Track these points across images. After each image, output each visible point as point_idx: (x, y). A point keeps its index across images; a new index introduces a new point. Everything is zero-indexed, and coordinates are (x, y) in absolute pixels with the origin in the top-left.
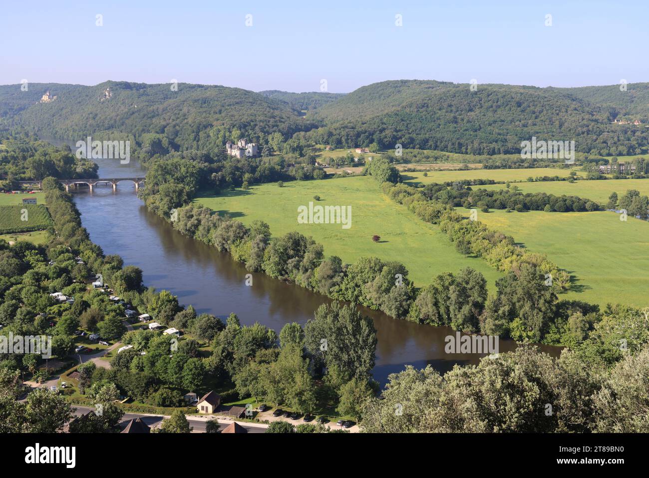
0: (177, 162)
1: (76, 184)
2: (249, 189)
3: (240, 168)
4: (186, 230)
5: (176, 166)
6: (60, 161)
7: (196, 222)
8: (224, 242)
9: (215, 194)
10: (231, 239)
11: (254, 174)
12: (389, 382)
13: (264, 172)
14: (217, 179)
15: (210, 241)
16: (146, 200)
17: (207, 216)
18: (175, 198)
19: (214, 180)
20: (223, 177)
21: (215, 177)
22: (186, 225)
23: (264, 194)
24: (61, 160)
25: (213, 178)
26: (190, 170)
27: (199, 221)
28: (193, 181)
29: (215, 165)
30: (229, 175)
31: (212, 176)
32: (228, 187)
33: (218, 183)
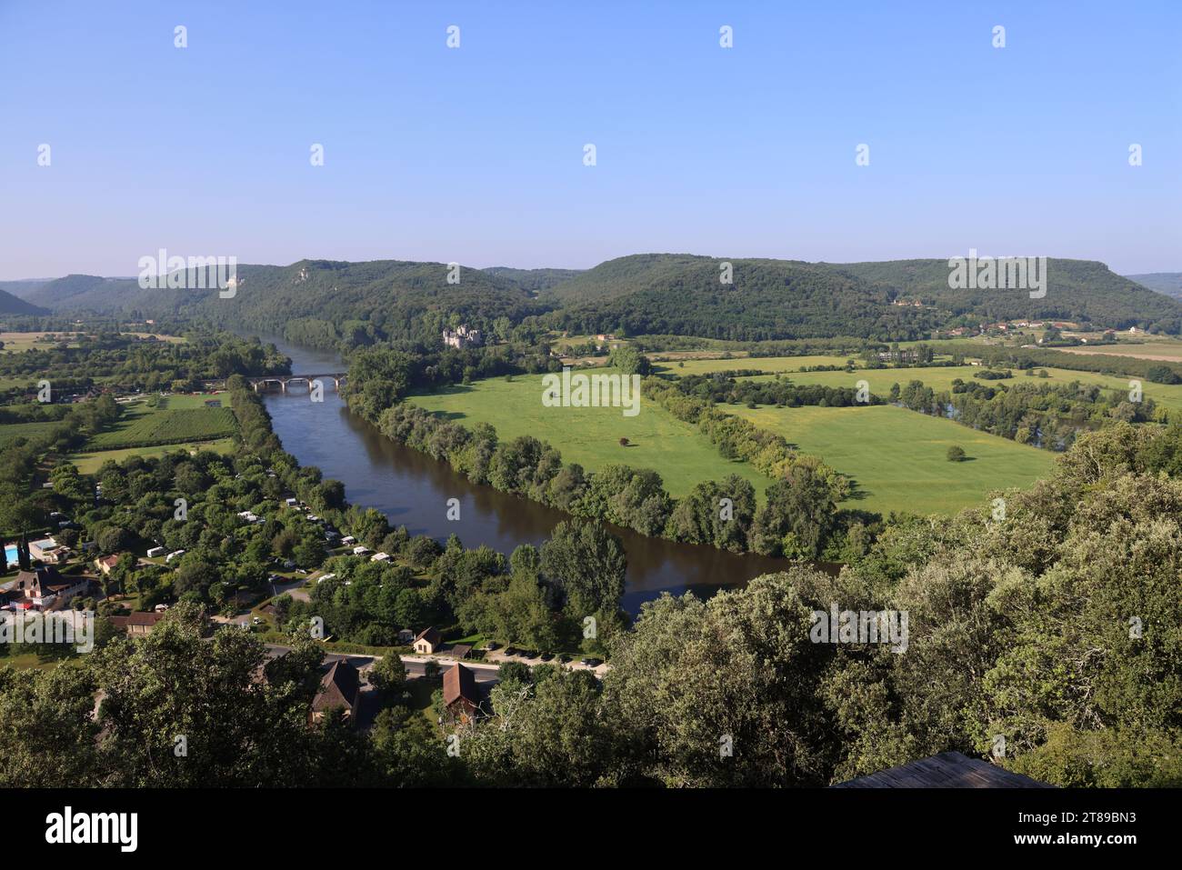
0: (384, 354)
1: (266, 383)
2: (471, 385)
3: (460, 360)
4: (396, 435)
5: (383, 359)
6: (247, 355)
7: (408, 425)
8: (441, 449)
9: (430, 392)
10: (450, 445)
12: (641, 612)
14: (432, 373)
15: (424, 448)
16: (347, 400)
17: (421, 418)
18: (382, 398)
19: (428, 375)
20: (439, 371)
21: (430, 371)
22: (396, 430)
23: (488, 391)
24: (249, 354)
25: (427, 372)
26: (400, 363)
27: (412, 425)
28: (403, 376)
29: (430, 357)
30: (447, 368)
31: (427, 370)
32: (445, 382)
33: (433, 378)
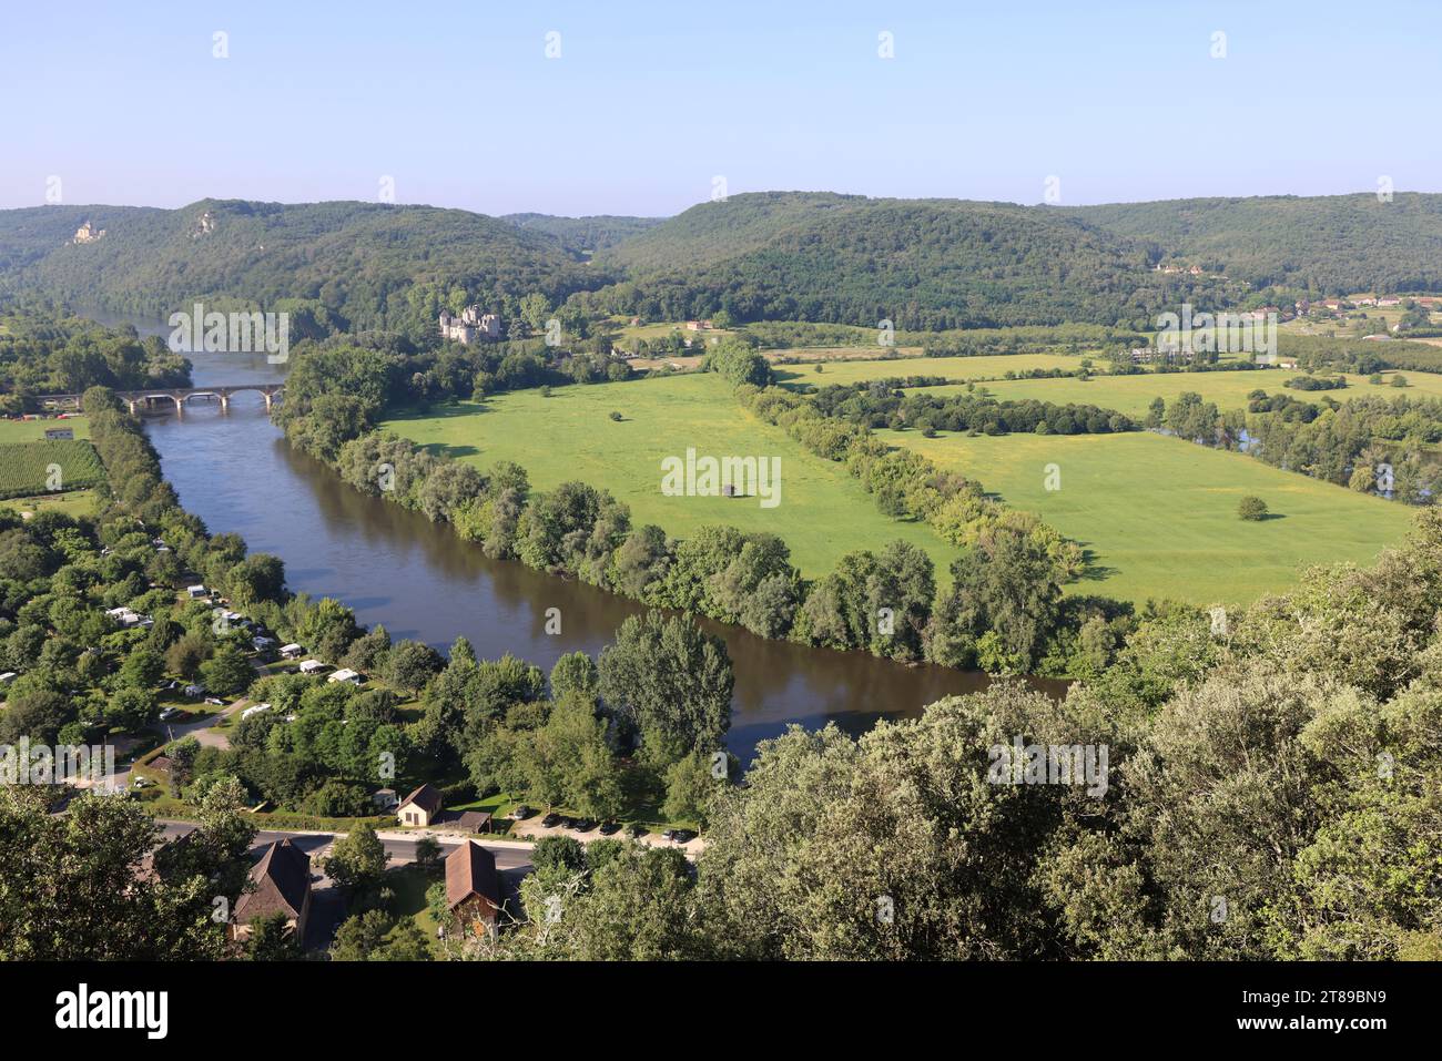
0: (344, 353)
1: (149, 400)
2: (486, 402)
3: (468, 363)
4: (367, 482)
5: (344, 361)
6: (116, 355)
8: (440, 504)
9: (422, 413)
10: (454, 497)
11: (494, 372)
12: (757, 755)
13: (514, 369)
14: (423, 383)
15: (412, 502)
16: (286, 426)
17: (406, 455)
18: (343, 423)
19: (417, 387)
20: (435, 380)
21: (420, 380)
22: (366, 474)
23: (514, 411)
24: (119, 354)
25: (415, 382)
26: (372, 367)
28: (376, 388)
29: (418, 358)
30: (447, 375)
31: (414, 378)
32: (444, 398)
33: (425, 391)
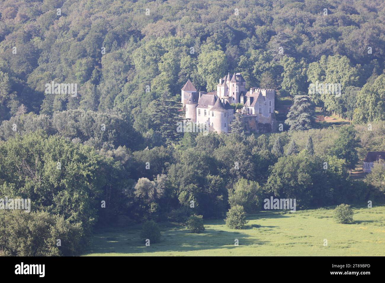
0: (32, 145)
2: (248, 228)
3: (221, 165)
5: (30, 157)
11: (262, 181)
13: (294, 176)
14: (150, 194)
20: (169, 189)
25: (138, 193)
28: (77, 201)
29: (145, 155)
30: (187, 183)
